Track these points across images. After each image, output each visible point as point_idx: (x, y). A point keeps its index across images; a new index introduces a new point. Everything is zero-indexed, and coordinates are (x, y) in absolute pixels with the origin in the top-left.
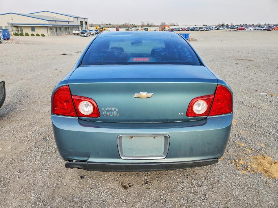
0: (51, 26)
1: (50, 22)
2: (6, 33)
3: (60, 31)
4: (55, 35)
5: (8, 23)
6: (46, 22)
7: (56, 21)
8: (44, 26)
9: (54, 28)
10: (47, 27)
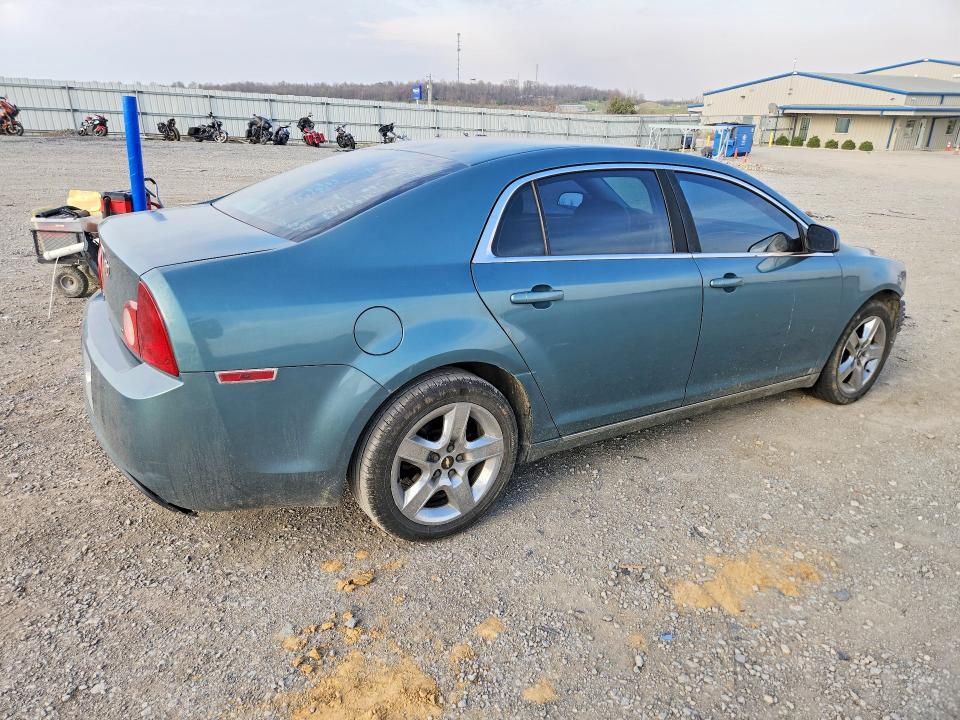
0: (912, 114)
1: (914, 98)
2: (744, 137)
3: (948, 133)
4: (919, 146)
5: (772, 106)
6: (900, 101)
7: (943, 96)
8: (885, 113)
9: (924, 121)
10: (895, 118)
